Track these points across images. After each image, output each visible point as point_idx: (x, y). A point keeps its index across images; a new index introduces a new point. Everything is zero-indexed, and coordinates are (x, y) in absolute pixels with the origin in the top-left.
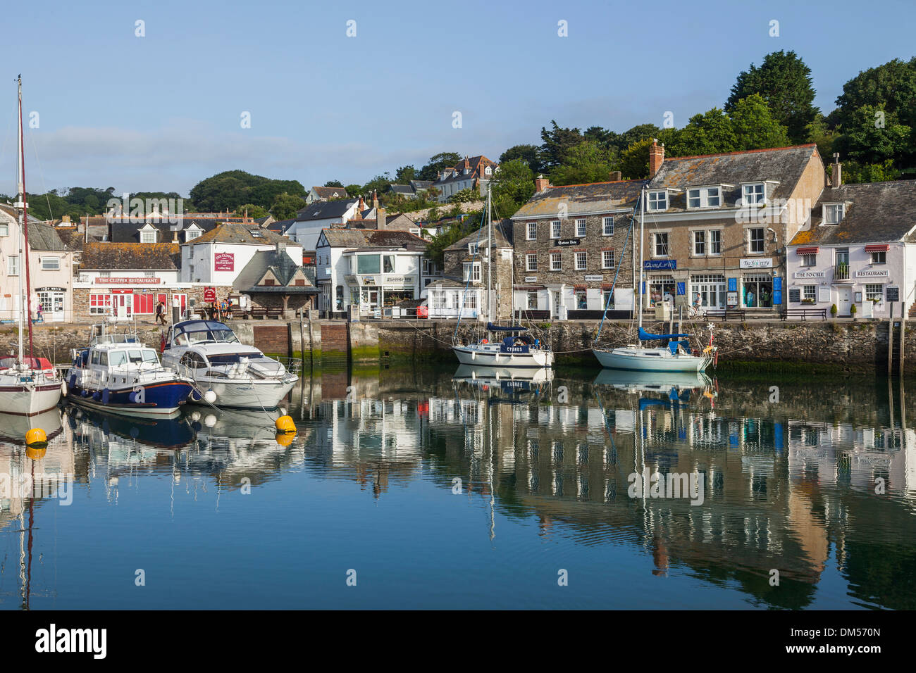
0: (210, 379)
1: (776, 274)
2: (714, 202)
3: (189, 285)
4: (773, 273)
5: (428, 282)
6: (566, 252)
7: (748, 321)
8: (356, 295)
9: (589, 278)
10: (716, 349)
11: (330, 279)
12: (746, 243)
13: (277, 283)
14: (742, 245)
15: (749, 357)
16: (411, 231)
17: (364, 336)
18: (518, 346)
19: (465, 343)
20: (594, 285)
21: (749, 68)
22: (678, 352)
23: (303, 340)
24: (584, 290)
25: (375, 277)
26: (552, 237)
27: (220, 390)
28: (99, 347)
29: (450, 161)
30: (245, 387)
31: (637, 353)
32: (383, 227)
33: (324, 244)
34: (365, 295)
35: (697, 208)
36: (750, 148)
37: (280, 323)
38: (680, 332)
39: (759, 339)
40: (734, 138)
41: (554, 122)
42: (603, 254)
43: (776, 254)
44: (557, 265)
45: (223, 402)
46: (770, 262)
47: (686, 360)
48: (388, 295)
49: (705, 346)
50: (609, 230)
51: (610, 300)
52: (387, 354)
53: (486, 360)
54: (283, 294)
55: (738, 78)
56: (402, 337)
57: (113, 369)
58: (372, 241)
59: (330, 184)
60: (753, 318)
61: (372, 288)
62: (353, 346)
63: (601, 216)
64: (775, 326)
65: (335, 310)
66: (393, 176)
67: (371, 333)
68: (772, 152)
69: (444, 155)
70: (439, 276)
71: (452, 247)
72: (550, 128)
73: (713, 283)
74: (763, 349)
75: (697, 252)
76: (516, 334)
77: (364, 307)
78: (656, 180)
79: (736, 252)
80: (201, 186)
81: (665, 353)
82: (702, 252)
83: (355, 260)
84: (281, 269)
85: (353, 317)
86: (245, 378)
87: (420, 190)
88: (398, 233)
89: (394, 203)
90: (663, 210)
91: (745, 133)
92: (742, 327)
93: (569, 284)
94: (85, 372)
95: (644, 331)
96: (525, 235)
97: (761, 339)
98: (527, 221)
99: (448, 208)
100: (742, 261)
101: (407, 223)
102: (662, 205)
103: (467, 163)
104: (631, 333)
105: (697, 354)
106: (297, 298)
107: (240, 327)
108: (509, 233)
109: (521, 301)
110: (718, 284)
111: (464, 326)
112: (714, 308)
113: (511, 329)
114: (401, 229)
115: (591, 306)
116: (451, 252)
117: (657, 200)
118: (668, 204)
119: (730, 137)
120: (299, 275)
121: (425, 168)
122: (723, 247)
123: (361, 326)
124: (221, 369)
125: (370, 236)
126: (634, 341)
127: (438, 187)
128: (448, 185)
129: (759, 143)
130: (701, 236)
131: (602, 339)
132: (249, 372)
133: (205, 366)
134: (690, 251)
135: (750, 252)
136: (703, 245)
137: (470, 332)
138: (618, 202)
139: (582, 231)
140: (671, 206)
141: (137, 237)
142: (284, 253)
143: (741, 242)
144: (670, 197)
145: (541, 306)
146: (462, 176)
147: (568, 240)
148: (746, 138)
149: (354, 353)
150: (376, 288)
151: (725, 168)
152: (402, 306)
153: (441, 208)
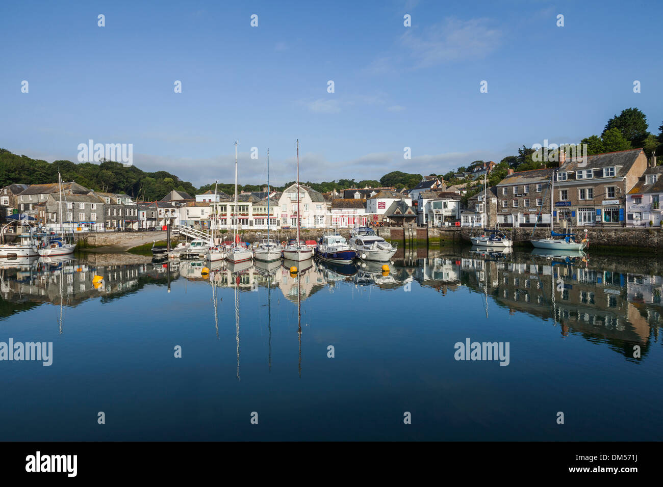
0: (364, 250)
1: (621, 207)
2: (590, 176)
3: (368, 214)
4: (619, 207)
5: (462, 212)
6: (520, 199)
7: (605, 228)
8: (433, 217)
9: (530, 210)
10: (588, 240)
11: (423, 211)
12: (606, 193)
13: (401, 213)
14: (603, 194)
15: (605, 244)
16: (456, 192)
17: (434, 233)
18: (497, 238)
19: (475, 236)
20: (533, 213)
21: (614, 117)
22: (569, 241)
23: (409, 235)
24: (528, 215)
25: (440, 210)
26: (514, 193)
27: (367, 254)
28: (326, 237)
29: (480, 164)
30: (376, 253)
31: (550, 241)
32: (444, 190)
33: (421, 198)
34: (436, 217)
35: (581, 179)
36: (611, 151)
37: (401, 228)
38: (571, 233)
39: (610, 236)
40: (603, 148)
41: (524, 146)
42: (537, 200)
43: (620, 198)
44: (516, 205)
45: (368, 258)
46: (617, 202)
47: (573, 245)
48: (446, 217)
49: (583, 239)
50: (539, 189)
51: (540, 219)
52: (443, 240)
53: (483, 244)
54: (403, 217)
55: (608, 122)
56: (450, 234)
57: (330, 245)
58: (439, 196)
59: (431, 175)
60: (609, 227)
61: (439, 215)
62: (429, 237)
63: (536, 184)
64: (619, 230)
65: (424, 223)
66: (456, 171)
67: (437, 232)
68: (619, 153)
69: (477, 162)
70: (466, 209)
71: (471, 198)
72: (522, 149)
73: (589, 212)
74: (612, 241)
75: (581, 198)
76: (497, 233)
77: (437, 222)
78: (562, 167)
79: (601, 197)
80: (384, 177)
81: (563, 242)
82: (584, 198)
83: (432, 204)
84: (403, 208)
85: (429, 226)
86: (376, 249)
87: (466, 176)
88: (450, 193)
89: (455, 181)
90: (565, 180)
91: (609, 145)
92: (601, 231)
93: (521, 213)
94: (321, 246)
95: (553, 232)
96: (502, 193)
97: (611, 236)
98: (503, 187)
99: (475, 183)
100: (603, 202)
101: (455, 189)
102: (564, 178)
103: (485, 164)
104: (548, 233)
105: (579, 242)
106: (409, 219)
107: (385, 230)
108: (495, 192)
109: (500, 220)
110: (591, 212)
111: (474, 230)
112: (589, 222)
113: (494, 231)
114: (452, 191)
115: (531, 221)
116: (471, 200)
117: (562, 176)
118: (567, 178)
119: (601, 147)
120: (409, 210)
121: (469, 167)
122: (594, 196)
123: (432, 230)
124: (368, 246)
125: (439, 194)
126: (548, 237)
127: (473, 174)
128: (477, 174)
129: (616, 149)
130: (583, 192)
131: (535, 236)
132: (377, 247)
133: (363, 244)
134: (578, 197)
135: (607, 197)
136: (584, 195)
137: (477, 232)
138: (544, 178)
139: (527, 190)
140: (568, 178)
141: (353, 197)
142: (404, 202)
143: (603, 193)
144: (568, 174)
145: (509, 222)
146: (483, 170)
147: (521, 194)
148: (610, 147)
149: (430, 240)
150: (441, 215)
151: (596, 161)
152: (449, 222)
153: (472, 183)
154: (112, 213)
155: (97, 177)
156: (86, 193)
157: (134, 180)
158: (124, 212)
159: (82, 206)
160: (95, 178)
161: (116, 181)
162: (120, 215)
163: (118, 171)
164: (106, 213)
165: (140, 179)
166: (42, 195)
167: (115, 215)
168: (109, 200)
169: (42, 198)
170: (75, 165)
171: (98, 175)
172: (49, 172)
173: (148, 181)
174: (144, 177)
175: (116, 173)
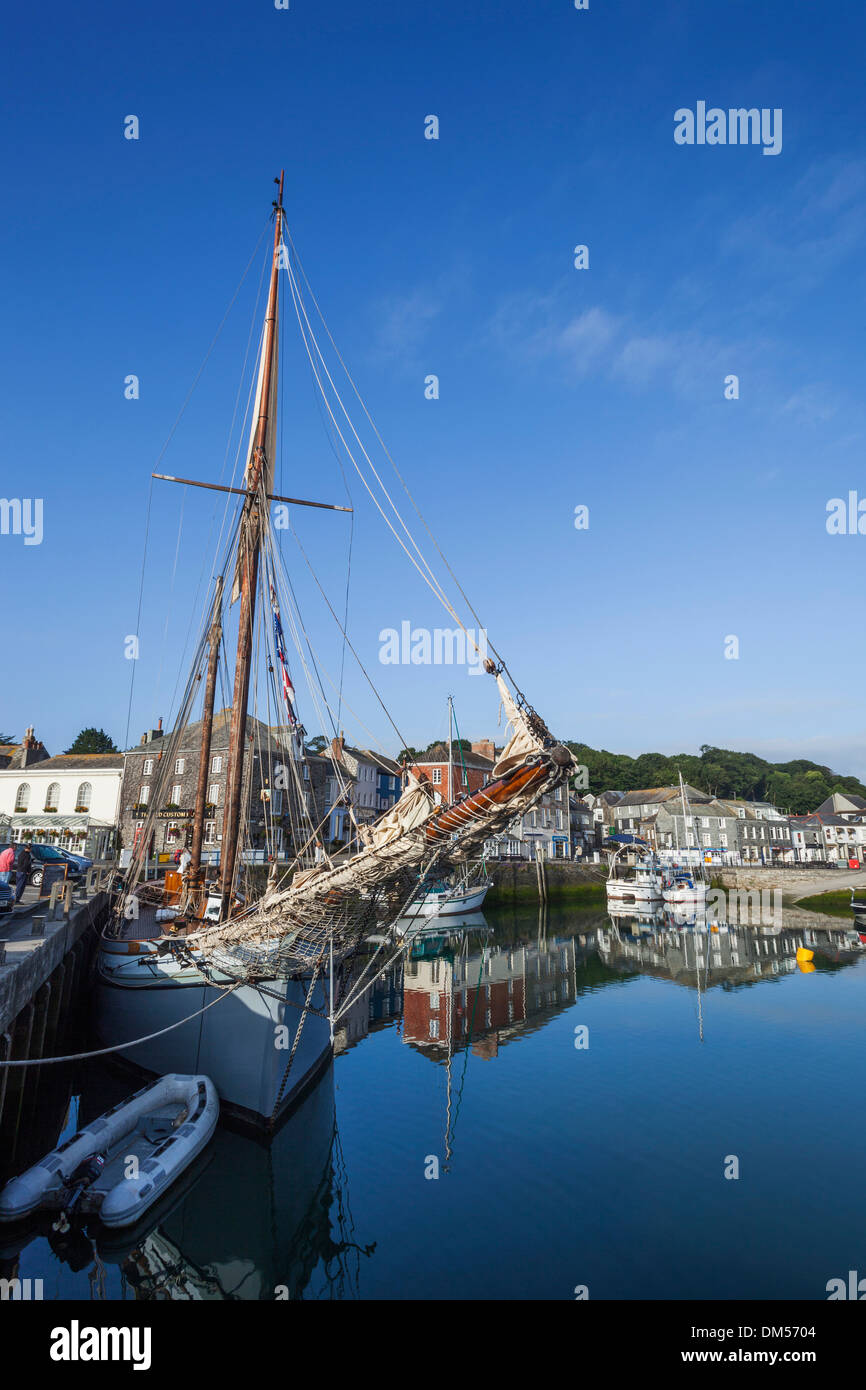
154: (750, 835)
155: (699, 775)
156: (707, 802)
157: (756, 778)
158: (769, 833)
159: (706, 822)
160: (697, 778)
161: (728, 780)
162: (763, 838)
163: (730, 764)
164: (741, 834)
165: (764, 776)
166: (645, 806)
167: (755, 837)
168: (743, 813)
169: (646, 811)
170: (667, 760)
171: (700, 772)
172: (637, 772)
173: (779, 779)
174: (771, 772)
175: (727, 768)
